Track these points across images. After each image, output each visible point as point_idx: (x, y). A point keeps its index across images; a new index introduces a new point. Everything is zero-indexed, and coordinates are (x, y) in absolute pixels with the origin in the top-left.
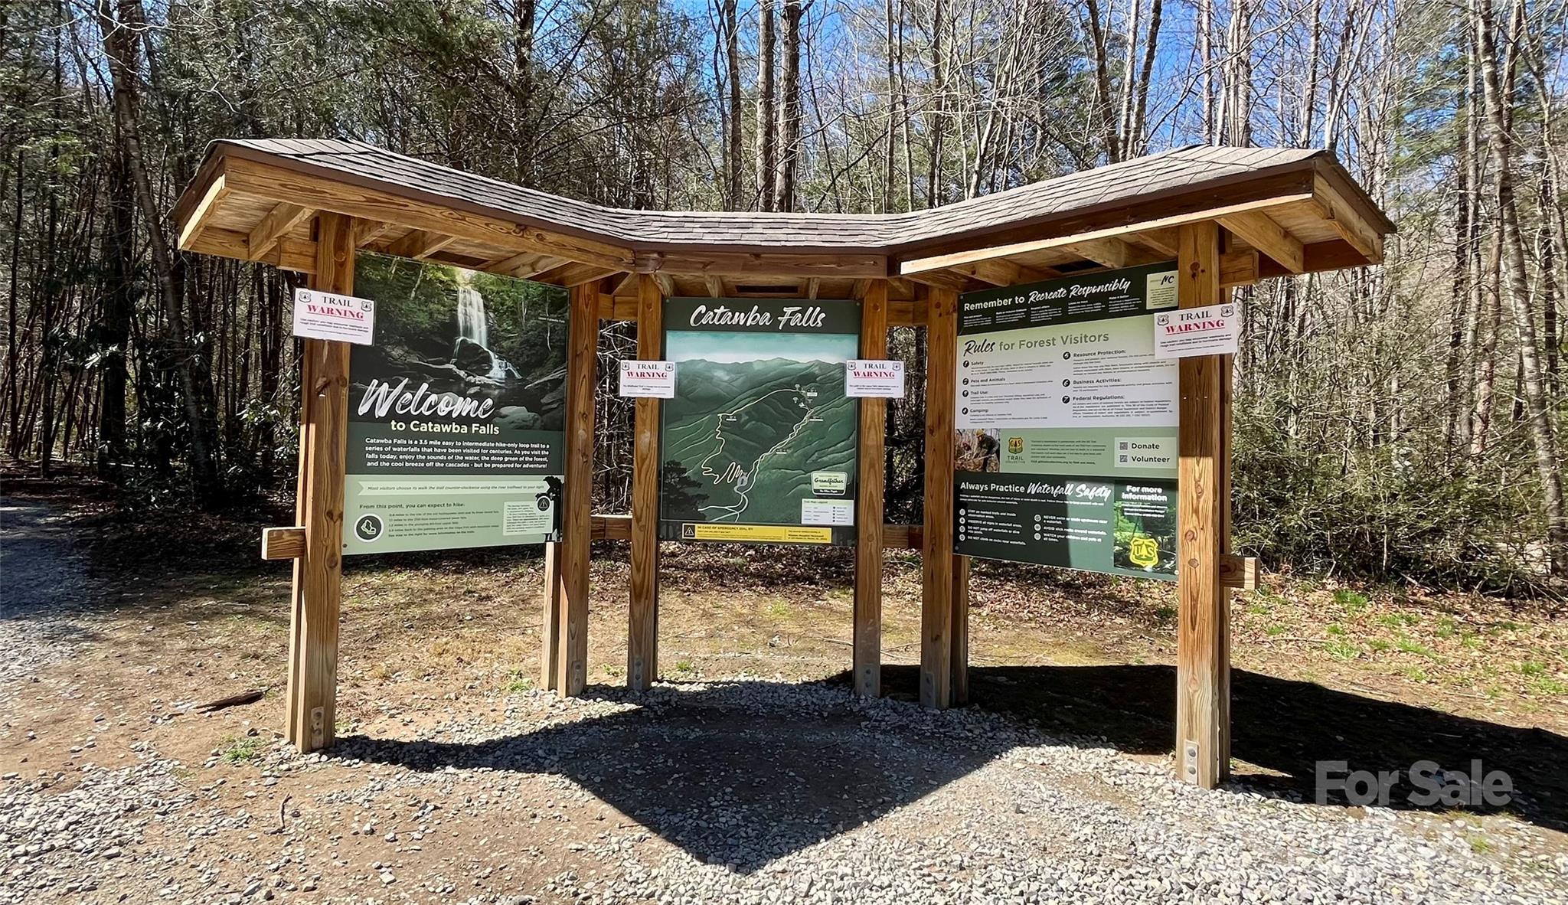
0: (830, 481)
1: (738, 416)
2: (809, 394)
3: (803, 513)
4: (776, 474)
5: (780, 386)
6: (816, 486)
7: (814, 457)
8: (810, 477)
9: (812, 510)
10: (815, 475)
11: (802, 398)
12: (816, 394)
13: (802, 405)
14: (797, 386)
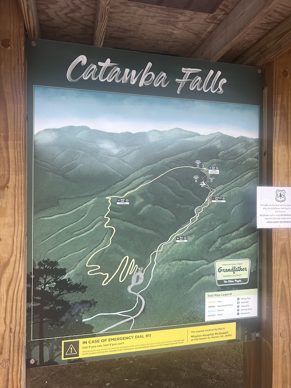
0: (234, 270)
1: (131, 198)
2: (211, 172)
3: (207, 309)
4: (177, 266)
5: (179, 162)
6: (220, 276)
7: (217, 244)
8: (213, 267)
9: (216, 304)
10: (219, 264)
11: (203, 177)
12: (217, 172)
13: (203, 184)
14: (198, 162)
